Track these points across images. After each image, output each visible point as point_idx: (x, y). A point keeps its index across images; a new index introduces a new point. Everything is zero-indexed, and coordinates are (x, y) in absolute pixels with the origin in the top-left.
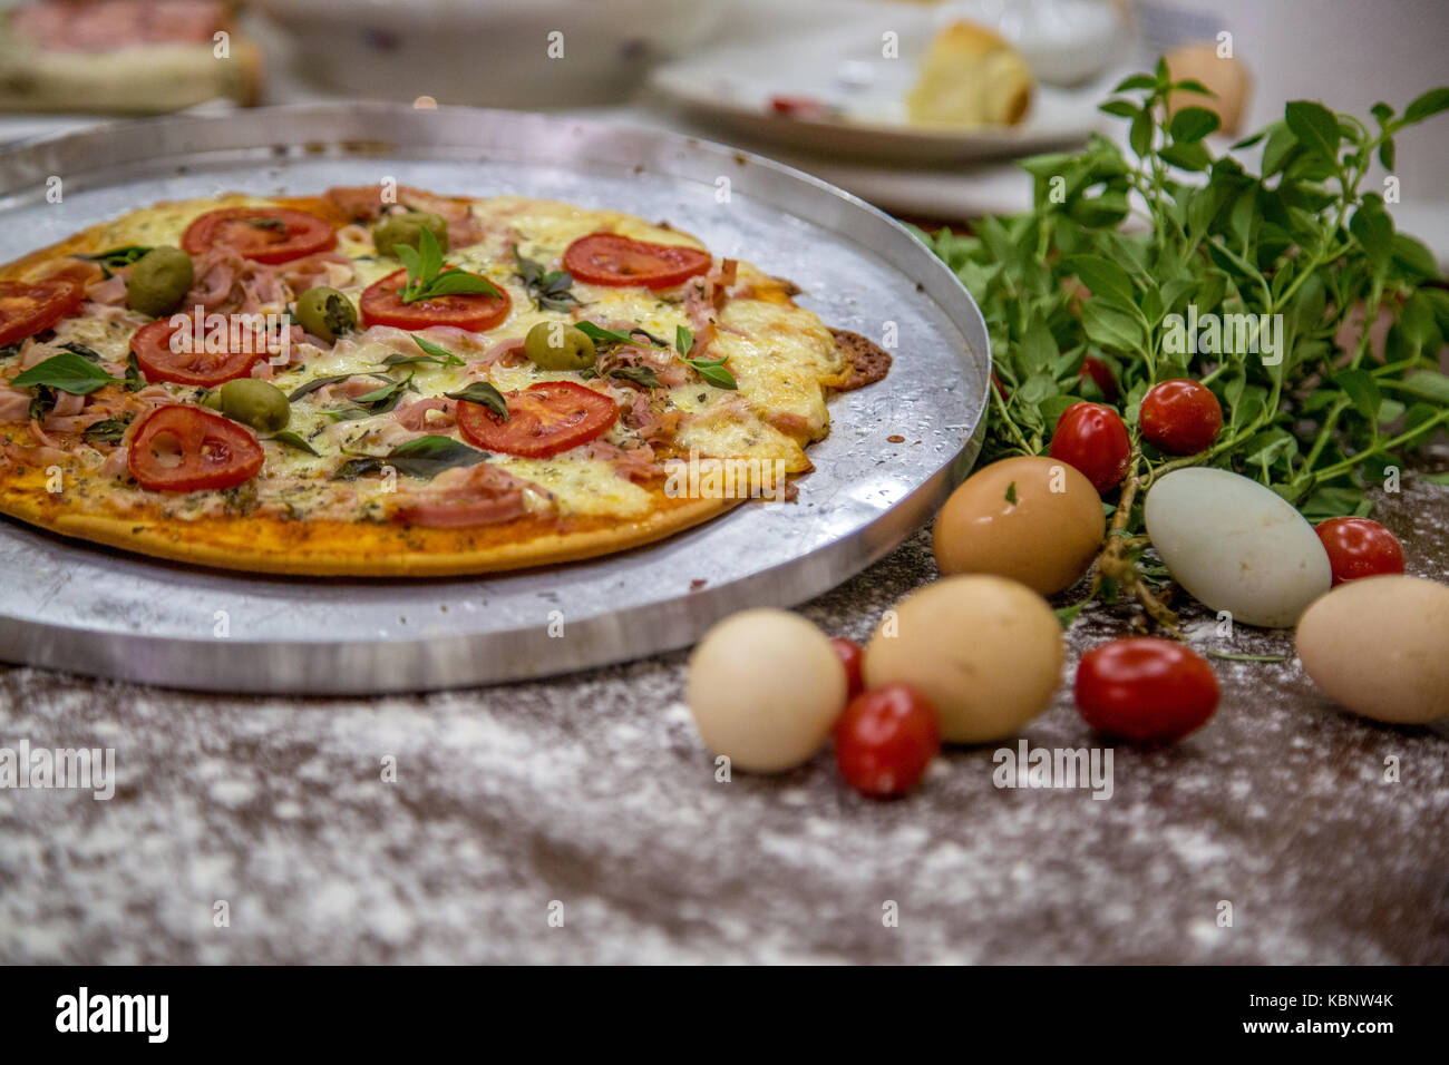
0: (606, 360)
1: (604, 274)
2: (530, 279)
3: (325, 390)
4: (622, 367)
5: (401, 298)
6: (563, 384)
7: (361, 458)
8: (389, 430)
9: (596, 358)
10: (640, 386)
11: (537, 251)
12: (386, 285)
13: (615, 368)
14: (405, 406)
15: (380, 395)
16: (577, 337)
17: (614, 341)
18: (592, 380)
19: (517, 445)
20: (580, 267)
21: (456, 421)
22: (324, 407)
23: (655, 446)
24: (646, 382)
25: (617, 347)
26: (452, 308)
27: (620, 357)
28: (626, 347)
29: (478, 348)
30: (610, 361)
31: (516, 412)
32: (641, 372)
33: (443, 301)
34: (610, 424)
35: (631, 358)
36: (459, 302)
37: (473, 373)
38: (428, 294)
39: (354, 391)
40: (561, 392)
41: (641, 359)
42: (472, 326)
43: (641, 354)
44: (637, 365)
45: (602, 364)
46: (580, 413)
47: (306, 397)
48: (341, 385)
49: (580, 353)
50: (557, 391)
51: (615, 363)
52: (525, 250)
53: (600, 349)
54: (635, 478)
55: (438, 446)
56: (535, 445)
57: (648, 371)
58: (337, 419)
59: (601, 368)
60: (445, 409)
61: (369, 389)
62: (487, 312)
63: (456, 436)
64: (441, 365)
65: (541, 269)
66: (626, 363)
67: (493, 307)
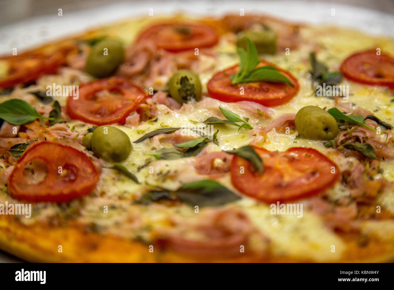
0: (345, 135)
1: (363, 77)
2: (317, 74)
3: (156, 138)
4: (354, 142)
5: (231, 80)
6: (310, 150)
7: (159, 190)
8: (183, 171)
9: (338, 133)
10: (362, 158)
11: (330, 58)
12: (228, 73)
13: (349, 142)
14: (206, 153)
15: (191, 144)
16: (325, 119)
17: (352, 123)
18: (330, 150)
19: (262, 193)
20: (350, 70)
21: (231, 169)
22: (154, 149)
23: (360, 204)
24: (367, 154)
25: (353, 128)
26: (260, 90)
27: (354, 134)
28: (360, 128)
29: (268, 117)
30: (347, 136)
31: (268, 169)
32: (365, 147)
33: (255, 85)
34: (331, 184)
35: (361, 135)
36: (265, 87)
37: (255, 135)
38: (247, 80)
39: (178, 139)
40: (306, 155)
41: (367, 138)
42: (267, 103)
43: (368, 134)
44: (364, 142)
45: (341, 138)
46: (313, 173)
47: (146, 141)
48: (169, 135)
49: (326, 129)
50: (304, 154)
51: (350, 138)
52: (321, 57)
53: (342, 127)
54: (338, 231)
55: (210, 187)
56: (274, 195)
57: (369, 147)
58: (159, 158)
59: (340, 141)
60: (225, 160)
61: (187, 139)
62: (281, 94)
63: (225, 181)
64: (238, 127)
65: (326, 69)
66: (357, 139)
67: (286, 92)
